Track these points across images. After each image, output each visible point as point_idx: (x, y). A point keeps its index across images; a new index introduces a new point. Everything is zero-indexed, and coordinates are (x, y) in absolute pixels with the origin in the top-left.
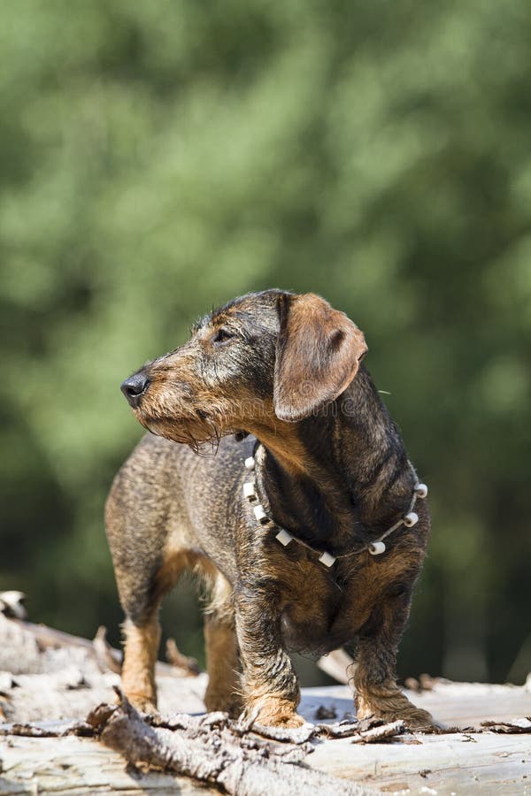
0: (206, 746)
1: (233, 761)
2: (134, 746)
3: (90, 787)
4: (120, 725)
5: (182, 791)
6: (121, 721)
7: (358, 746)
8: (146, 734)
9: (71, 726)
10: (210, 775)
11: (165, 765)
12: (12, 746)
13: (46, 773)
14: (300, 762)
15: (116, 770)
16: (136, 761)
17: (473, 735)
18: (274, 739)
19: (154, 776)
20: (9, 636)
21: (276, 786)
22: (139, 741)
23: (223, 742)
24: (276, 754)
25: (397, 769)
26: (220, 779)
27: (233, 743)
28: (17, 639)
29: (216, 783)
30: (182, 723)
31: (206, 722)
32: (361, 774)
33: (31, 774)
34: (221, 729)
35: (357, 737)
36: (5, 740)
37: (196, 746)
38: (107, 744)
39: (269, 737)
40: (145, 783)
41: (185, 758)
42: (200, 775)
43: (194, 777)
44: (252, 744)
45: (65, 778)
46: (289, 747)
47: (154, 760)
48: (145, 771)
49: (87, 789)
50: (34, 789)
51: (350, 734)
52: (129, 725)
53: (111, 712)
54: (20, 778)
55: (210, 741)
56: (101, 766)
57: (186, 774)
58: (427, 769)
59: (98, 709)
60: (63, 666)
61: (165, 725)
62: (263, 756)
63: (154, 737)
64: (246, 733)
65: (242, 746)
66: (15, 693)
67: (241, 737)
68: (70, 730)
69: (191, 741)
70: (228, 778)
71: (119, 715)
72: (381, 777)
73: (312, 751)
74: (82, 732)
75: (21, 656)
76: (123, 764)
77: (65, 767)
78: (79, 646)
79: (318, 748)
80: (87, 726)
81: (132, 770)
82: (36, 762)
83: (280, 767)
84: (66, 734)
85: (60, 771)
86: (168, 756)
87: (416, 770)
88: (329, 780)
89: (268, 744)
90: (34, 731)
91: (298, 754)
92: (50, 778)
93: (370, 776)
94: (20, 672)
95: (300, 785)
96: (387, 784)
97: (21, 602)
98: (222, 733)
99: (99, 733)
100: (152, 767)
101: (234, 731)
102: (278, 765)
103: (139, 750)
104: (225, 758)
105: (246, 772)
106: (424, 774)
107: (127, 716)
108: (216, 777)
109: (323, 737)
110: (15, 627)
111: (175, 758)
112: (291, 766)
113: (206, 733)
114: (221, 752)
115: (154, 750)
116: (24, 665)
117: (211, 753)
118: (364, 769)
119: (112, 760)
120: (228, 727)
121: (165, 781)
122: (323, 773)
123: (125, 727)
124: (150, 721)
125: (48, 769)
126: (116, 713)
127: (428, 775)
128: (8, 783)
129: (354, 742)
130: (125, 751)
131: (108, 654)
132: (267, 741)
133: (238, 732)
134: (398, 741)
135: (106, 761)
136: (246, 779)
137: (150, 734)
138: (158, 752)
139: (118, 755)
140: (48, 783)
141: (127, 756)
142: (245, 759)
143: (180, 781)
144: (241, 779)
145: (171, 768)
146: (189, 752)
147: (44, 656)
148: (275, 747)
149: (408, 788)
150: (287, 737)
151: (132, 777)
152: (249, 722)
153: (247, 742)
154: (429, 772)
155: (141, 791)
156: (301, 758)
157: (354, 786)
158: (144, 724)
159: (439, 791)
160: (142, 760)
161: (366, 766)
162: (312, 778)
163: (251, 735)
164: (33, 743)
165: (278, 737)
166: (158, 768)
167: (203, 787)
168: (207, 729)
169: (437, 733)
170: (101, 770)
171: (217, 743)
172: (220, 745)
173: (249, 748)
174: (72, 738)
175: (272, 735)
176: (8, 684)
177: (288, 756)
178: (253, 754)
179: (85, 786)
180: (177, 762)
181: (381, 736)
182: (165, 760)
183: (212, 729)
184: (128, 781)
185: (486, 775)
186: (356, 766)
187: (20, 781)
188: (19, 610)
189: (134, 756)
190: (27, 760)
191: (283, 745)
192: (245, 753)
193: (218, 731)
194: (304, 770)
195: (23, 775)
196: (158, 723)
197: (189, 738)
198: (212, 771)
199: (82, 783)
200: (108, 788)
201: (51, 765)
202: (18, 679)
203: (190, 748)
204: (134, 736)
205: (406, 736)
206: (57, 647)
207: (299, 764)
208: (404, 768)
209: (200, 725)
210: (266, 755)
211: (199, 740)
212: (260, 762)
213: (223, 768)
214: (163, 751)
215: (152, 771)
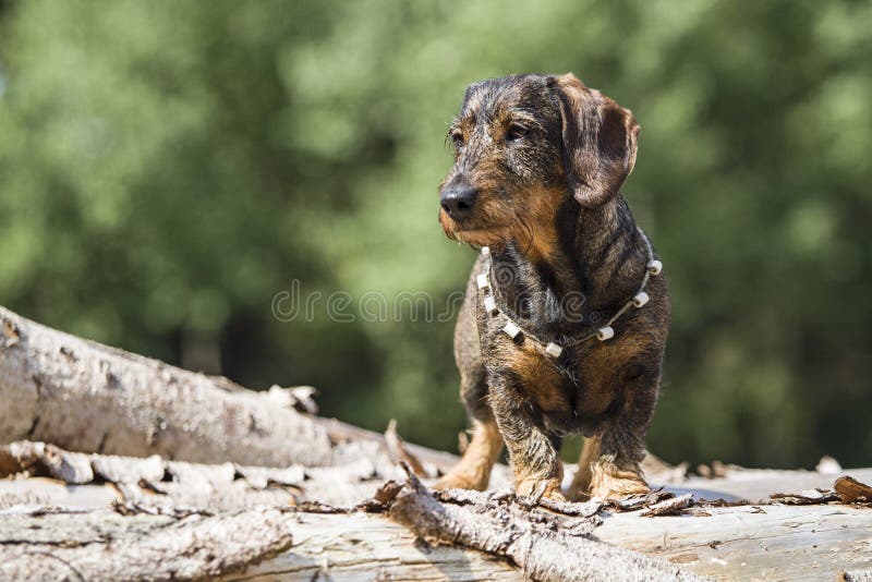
0: (494, 520)
1: (522, 534)
2: (423, 520)
3: (381, 561)
4: (408, 500)
5: (472, 564)
6: (409, 496)
7: (647, 519)
8: (434, 509)
9: (360, 503)
10: (498, 549)
11: (454, 539)
12: (301, 523)
13: (336, 547)
14: (588, 534)
15: (404, 545)
16: (425, 535)
17: (762, 507)
18: (563, 513)
19: (444, 549)
20: (301, 430)
21: (565, 557)
22: (426, 516)
23: (511, 516)
24: (565, 528)
25: (686, 541)
26: (509, 552)
27: (521, 516)
28: (309, 434)
29: (505, 556)
30: (470, 499)
31: (494, 497)
32: (651, 546)
33: (320, 549)
34: (509, 504)
35: (646, 510)
36: (294, 517)
37: (484, 520)
38: (396, 519)
39: (557, 511)
40: (434, 556)
41: (474, 532)
42: (489, 549)
43: (484, 551)
44: (540, 517)
45: (354, 553)
46: (577, 520)
47: (443, 534)
48: (434, 545)
49: (377, 564)
50: (324, 563)
51: (639, 506)
52: (417, 500)
53: (400, 488)
54: (310, 553)
55: (499, 515)
56: (390, 541)
57: (474, 548)
58: (717, 539)
59: (386, 485)
60: (355, 459)
61: (453, 501)
62: (551, 528)
63: (442, 512)
64: (534, 506)
65: (530, 519)
66: (308, 485)
67: (530, 511)
68: (359, 506)
69: (479, 516)
70: (518, 551)
71: (407, 490)
72: (670, 548)
73: (600, 524)
74: (371, 509)
75: (314, 450)
76: (413, 538)
77: (355, 542)
78: (370, 440)
79: (606, 521)
80: (375, 502)
81: (421, 544)
82: (326, 537)
83: (569, 540)
84: (355, 510)
85: (350, 545)
86: (457, 530)
87: (705, 541)
88: (618, 551)
89: (556, 518)
90: (323, 508)
91: (587, 527)
92: (340, 553)
93: (659, 548)
94: (312, 466)
95: (589, 558)
96: (677, 555)
97: (312, 396)
98: (510, 507)
99: (387, 509)
100: (440, 541)
101: (522, 505)
102: (567, 538)
103: (427, 525)
104: (514, 531)
105: (535, 545)
106: (714, 545)
107: (414, 491)
108: (505, 550)
109: (611, 511)
110: (307, 422)
111: (463, 532)
112: (580, 539)
113: (494, 508)
114: (509, 526)
115: (443, 524)
116: (317, 459)
117: (499, 527)
118: (653, 541)
119: (401, 535)
120: (516, 502)
121: (454, 555)
122: (613, 545)
123: (413, 502)
124: (438, 496)
125: (337, 544)
126: (404, 489)
127: (718, 546)
128: (298, 558)
129: (643, 515)
130: (412, 526)
131: (399, 446)
132: (555, 515)
133: (526, 505)
134: (686, 513)
135: (395, 536)
136: (535, 552)
137: (439, 509)
138: (446, 526)
139: (407, 531)
140: (338, 557)
141: (416, 530)
142: (533, 532)
143: (469, 555)
144: (530, 552)
145: (459, 542)
146: (478, 526)
147: (337, 451)
148: (564, 520)
149: (697, 559)
150: (575, 510)
151: (421, 551)
152: (537, 496)
153: (535, 515)
154: (719, 543)
155: (431, 565)
156: (589, 531)
157: (644, 558)
158: (433, 499)
159: (729, 561)
160: (431, 534)
161: (654, 538)
162: (602, 550)
163: (539, 509)
164: (322, 519)
165: (566, 510)
166: (447, 542)
167: (492, 560)
168: (496, 503)
169: (726, 505)
170: (390, 544)
171: (505, 517)
172: (508, 519)
173: (537, 521)
174: (361, 514)
175: (560, 509)
176: (301, 477)
177: (577, 529)
178: (541, 527)
179: (375, 560)
180: (466, 536)
181: (670, 508)
182: (453, 534)
183: (500, 504)
184: (418, 555)
185: (775, 545)
186: (645, 538)
187: (310, 556)
188: (311, 405)
189: (423, 530)
190: (317, 536)
191: (571, 518)
192: (533, 526)
193: (506, 505)
194: (593, 543)
195: (313, 550)
196: (446, 498)
197: (477, 512)
198: (501, 544)
199: (372, 557)
200: (397, 562)
201: (340, 540)
202: (310, 472)
203: (478, 523)
204: (422, 511)
205: (695, 509)
206: (349, 441)
207: (588, 536)
208: (693, 539)
209: (488, 499)
210: (555, 528)
211: (487, 515)
212: (549, 535)
213: (512, 541)
214: (452, 525)
215: (441, 545)
